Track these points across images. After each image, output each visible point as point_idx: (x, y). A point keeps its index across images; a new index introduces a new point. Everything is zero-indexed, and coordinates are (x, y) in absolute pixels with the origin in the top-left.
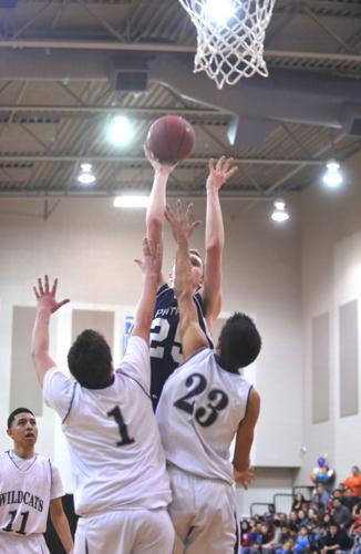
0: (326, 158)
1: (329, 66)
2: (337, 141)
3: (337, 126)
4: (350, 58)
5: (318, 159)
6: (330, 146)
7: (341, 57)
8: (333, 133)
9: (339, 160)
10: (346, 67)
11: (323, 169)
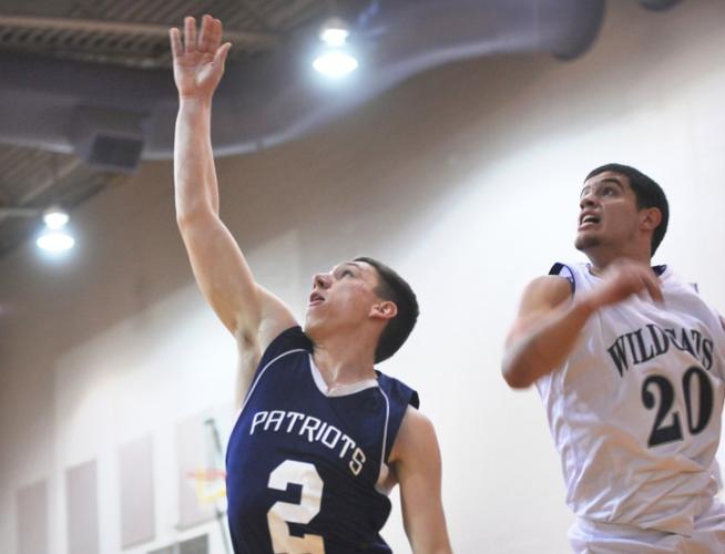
0: (43, 204)
1: (54, 40)
2: (64, 172)
3: (64, 148)
4: (89, 26)
5: (29, 205)
6: (49, 182)
7: (73, 25)
8: (55, 160)
9: (67, 206)
10: (84, 41)
11: (38, 223)
